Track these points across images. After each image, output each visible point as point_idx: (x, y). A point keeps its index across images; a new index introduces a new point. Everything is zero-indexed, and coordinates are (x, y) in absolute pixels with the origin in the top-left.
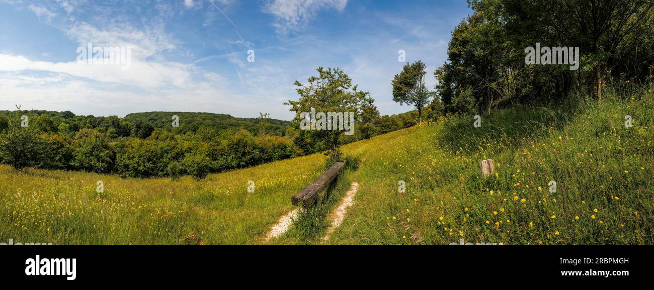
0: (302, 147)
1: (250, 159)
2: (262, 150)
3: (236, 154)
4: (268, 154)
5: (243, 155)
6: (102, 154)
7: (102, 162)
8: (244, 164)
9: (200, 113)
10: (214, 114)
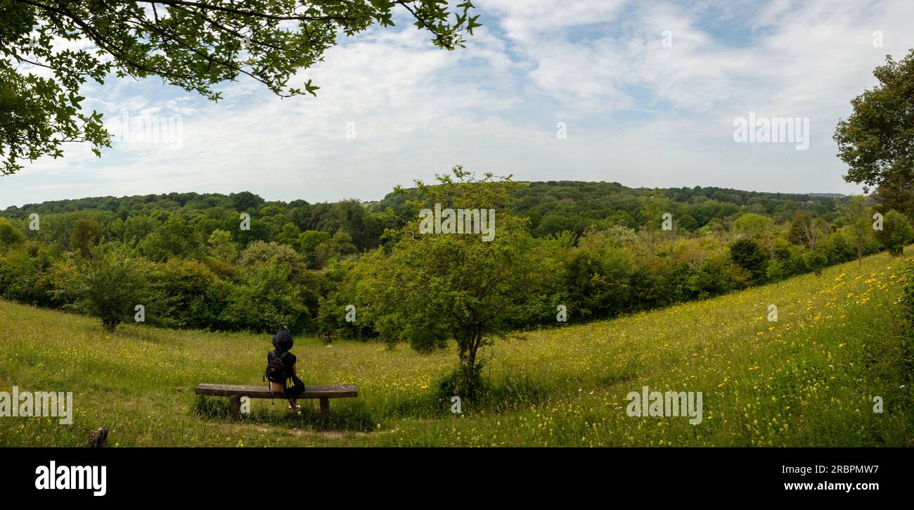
0: (749, 266)
1: (605, 302)
2: (636, 279)
3: (570, 291)
4: (652, 289)
5: (587, 294)
6: (288, 298)
7: (287, 313)
8: (589, 312)
9: (552, 184)
10: (582, 184)
